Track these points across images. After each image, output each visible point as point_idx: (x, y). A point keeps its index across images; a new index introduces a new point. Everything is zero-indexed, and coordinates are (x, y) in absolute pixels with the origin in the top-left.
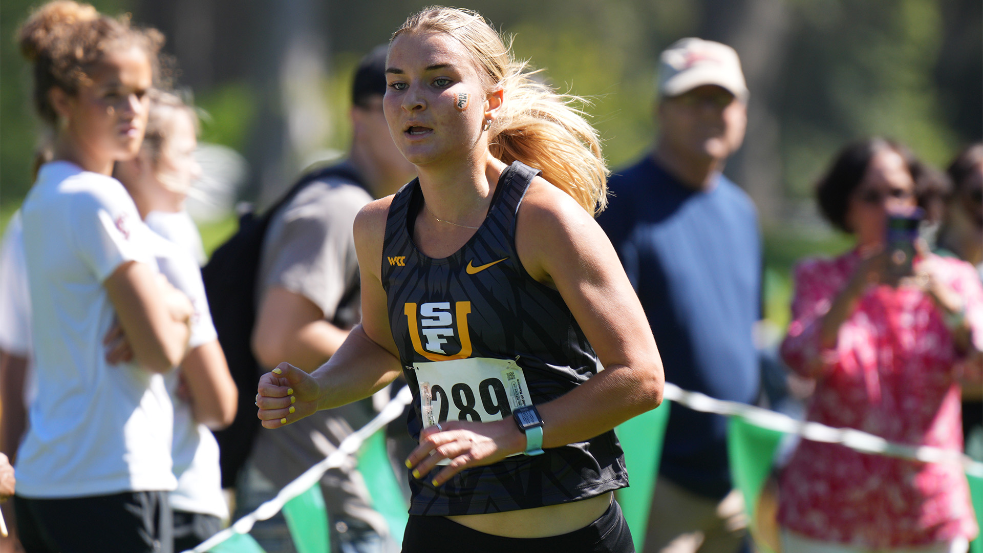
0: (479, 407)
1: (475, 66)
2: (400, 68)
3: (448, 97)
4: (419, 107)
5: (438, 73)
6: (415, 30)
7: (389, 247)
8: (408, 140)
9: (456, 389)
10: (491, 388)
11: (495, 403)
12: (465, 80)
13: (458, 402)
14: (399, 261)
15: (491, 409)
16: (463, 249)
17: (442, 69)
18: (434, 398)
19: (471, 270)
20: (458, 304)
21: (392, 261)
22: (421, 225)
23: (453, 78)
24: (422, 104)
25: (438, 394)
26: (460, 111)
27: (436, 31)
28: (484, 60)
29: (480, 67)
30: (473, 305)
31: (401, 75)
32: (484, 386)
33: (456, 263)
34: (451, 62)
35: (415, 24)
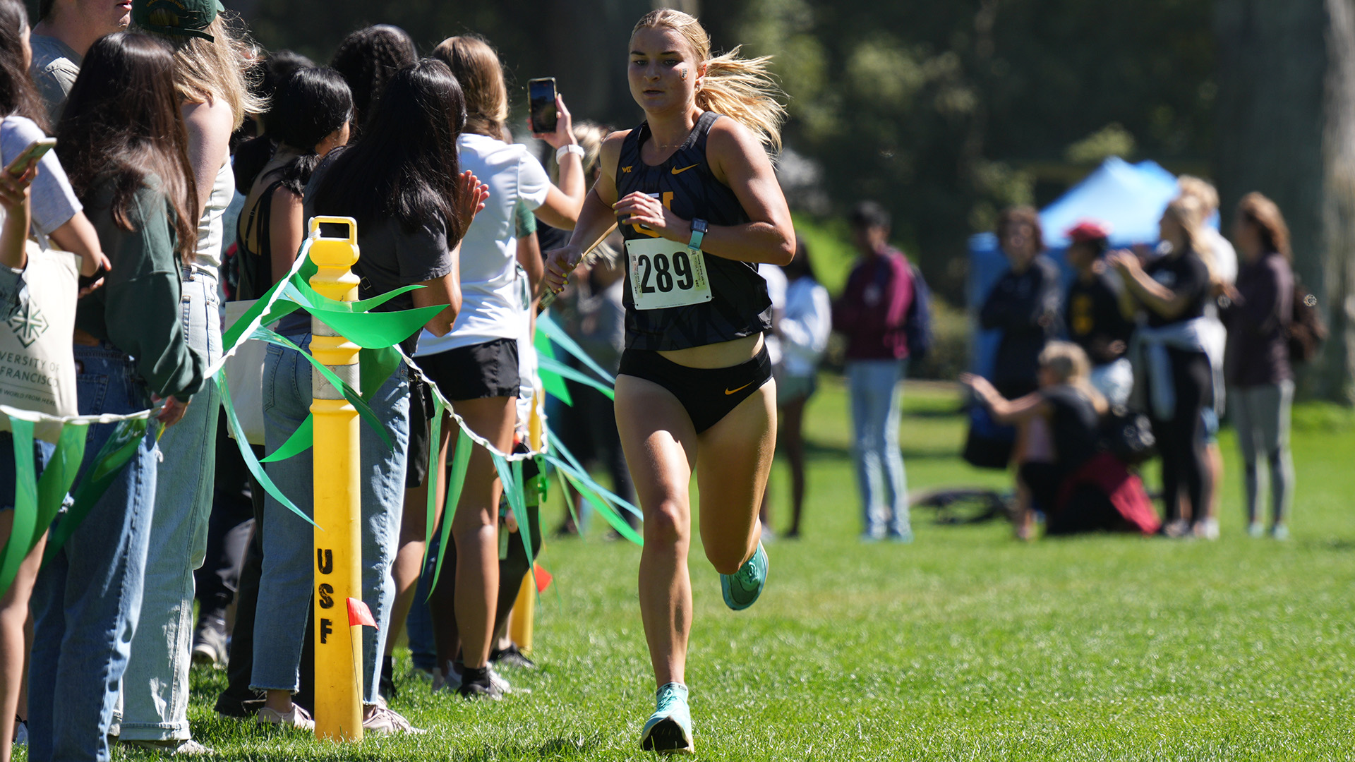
0: (671, 270)
1: (692, 52)
2: (642, 51)
3: (676, 72)
4: (656, 78)
5: (669, 57)
6: (654, 26)
7: (622, 163)
8: (646, 97)
9: (657, 258)
10: (680, 258)
11: (682, 269)
12: (685, 60)
13: (657, 267)
14: (627, 169)
15: (679, 272)
16: (670, 159)
17: (672, 54)
18: (640, 264)
19: (674, 171)
20: (665, 194)
21: (624, 170)
22: (646, 146)
23: (679, 60)
24: (658, 76)
25: (644, 261)
26: (683, 80)
27: (667, 28)
28: (697, 47)
29: (694, 50)
30: (674, 194)
31: (643, 56)
32: (676, 256)
33: (665, 168)
34: (678, 50)
35: (653, 21)
